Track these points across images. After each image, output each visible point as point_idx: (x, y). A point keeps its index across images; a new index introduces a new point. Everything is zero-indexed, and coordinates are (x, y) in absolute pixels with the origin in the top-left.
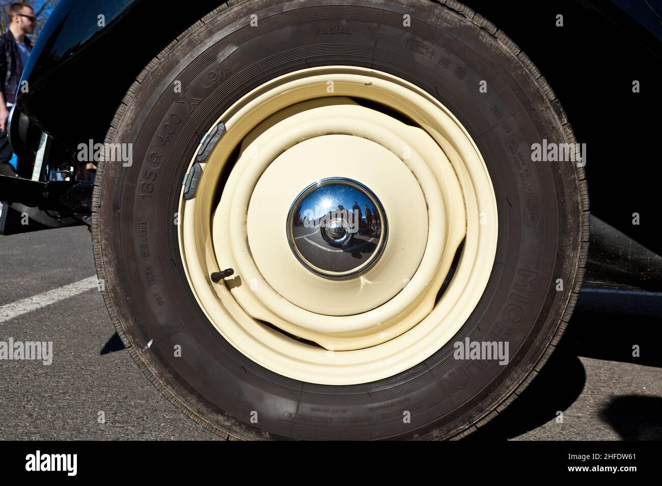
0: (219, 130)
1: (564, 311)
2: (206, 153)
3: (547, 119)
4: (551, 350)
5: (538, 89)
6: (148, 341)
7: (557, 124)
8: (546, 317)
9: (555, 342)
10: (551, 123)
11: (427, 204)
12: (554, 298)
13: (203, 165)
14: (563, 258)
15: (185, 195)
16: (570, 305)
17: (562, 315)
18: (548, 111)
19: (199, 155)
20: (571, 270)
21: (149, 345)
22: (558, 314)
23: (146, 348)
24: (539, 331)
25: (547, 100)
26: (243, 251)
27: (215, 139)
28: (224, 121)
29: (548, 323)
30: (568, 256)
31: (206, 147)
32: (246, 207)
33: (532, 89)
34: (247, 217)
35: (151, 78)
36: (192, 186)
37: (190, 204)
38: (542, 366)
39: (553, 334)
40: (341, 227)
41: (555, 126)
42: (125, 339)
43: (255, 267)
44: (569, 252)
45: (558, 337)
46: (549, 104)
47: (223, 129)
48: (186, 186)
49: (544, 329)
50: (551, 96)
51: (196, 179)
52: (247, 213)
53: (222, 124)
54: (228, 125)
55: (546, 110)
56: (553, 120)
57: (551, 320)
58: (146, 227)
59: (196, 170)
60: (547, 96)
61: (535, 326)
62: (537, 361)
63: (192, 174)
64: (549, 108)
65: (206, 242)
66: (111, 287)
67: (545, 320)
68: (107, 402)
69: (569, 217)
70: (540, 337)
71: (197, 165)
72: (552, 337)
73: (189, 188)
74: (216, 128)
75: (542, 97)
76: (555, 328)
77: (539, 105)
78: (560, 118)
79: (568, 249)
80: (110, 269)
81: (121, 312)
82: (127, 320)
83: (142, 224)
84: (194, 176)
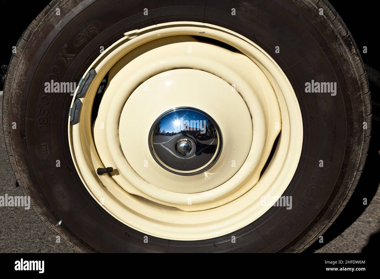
0: (91, 75)
1: (351, 185)
2: (83, 92)
3: (339, 54)
4: (341, 209)
5: (333, 30)
6: (59, 221)
7: (347, 56)
8: (338, 191)
9: (345, 204)
10: (342, 56)
11: (251, 115)
12: (343, 180)
13: (82, 99)
14: (350, 152)
15: (72, 122)
16: (356, 179)
17: (350, 188)
18: (341, 48)
19: (78, 94)
20: (356, 158)
21: (60, 223)
22: (346, 188)
23: (58, 225)
24: (333, 200)
25: (340, 38)
26: (118, 155)
27: (89, 81)
28: (94, 68)
29: (338, 195)
30: (354, 150)
31: (83, 87)
32: (117, 125)
33: (328, 32)
34: (118, 131)
35: (34, 38)
36: (76, 116)
37: (76, 127)
38: (336, 219)
39: (343, 200)
40: (188, 146)
41: (346, 58)
42: (42, 217)
43: (128, 164)
44: (355, 148)
45: (347, 200)
46: (342, 41)
47: (93, 73)
48: (71, 116)
49: (336, 199)
50: (344, 33)
51: (78, 111)
52: (118, 128)
53: (93, 70)
54: (97, 69)
55: (339, 46)
56: (344, 54)
57: (341, 192)
58: (46, 148)
59: (77, 104)
60: (340, 34)
61: (330, 198)
62: (331, 218)
63: (74, 108)
64: (342, 44)
65: (90, 147)
66: (27, 186)
67: (337, 193)
68: (32, 239)
69: (355, 123)
70: (333, 204)
71: (77, 100)
72: (342, 202)
73: (74, 118)
74: (89, 74)
75: (336, 37)
76: (344, 196)
77: (334, 44)
78: (350, 50)
79: (354, 145)
80: (24, 175)
81: (37, 203)
82: (41, 208)
83: (43, 146)
84: (77, 108)
